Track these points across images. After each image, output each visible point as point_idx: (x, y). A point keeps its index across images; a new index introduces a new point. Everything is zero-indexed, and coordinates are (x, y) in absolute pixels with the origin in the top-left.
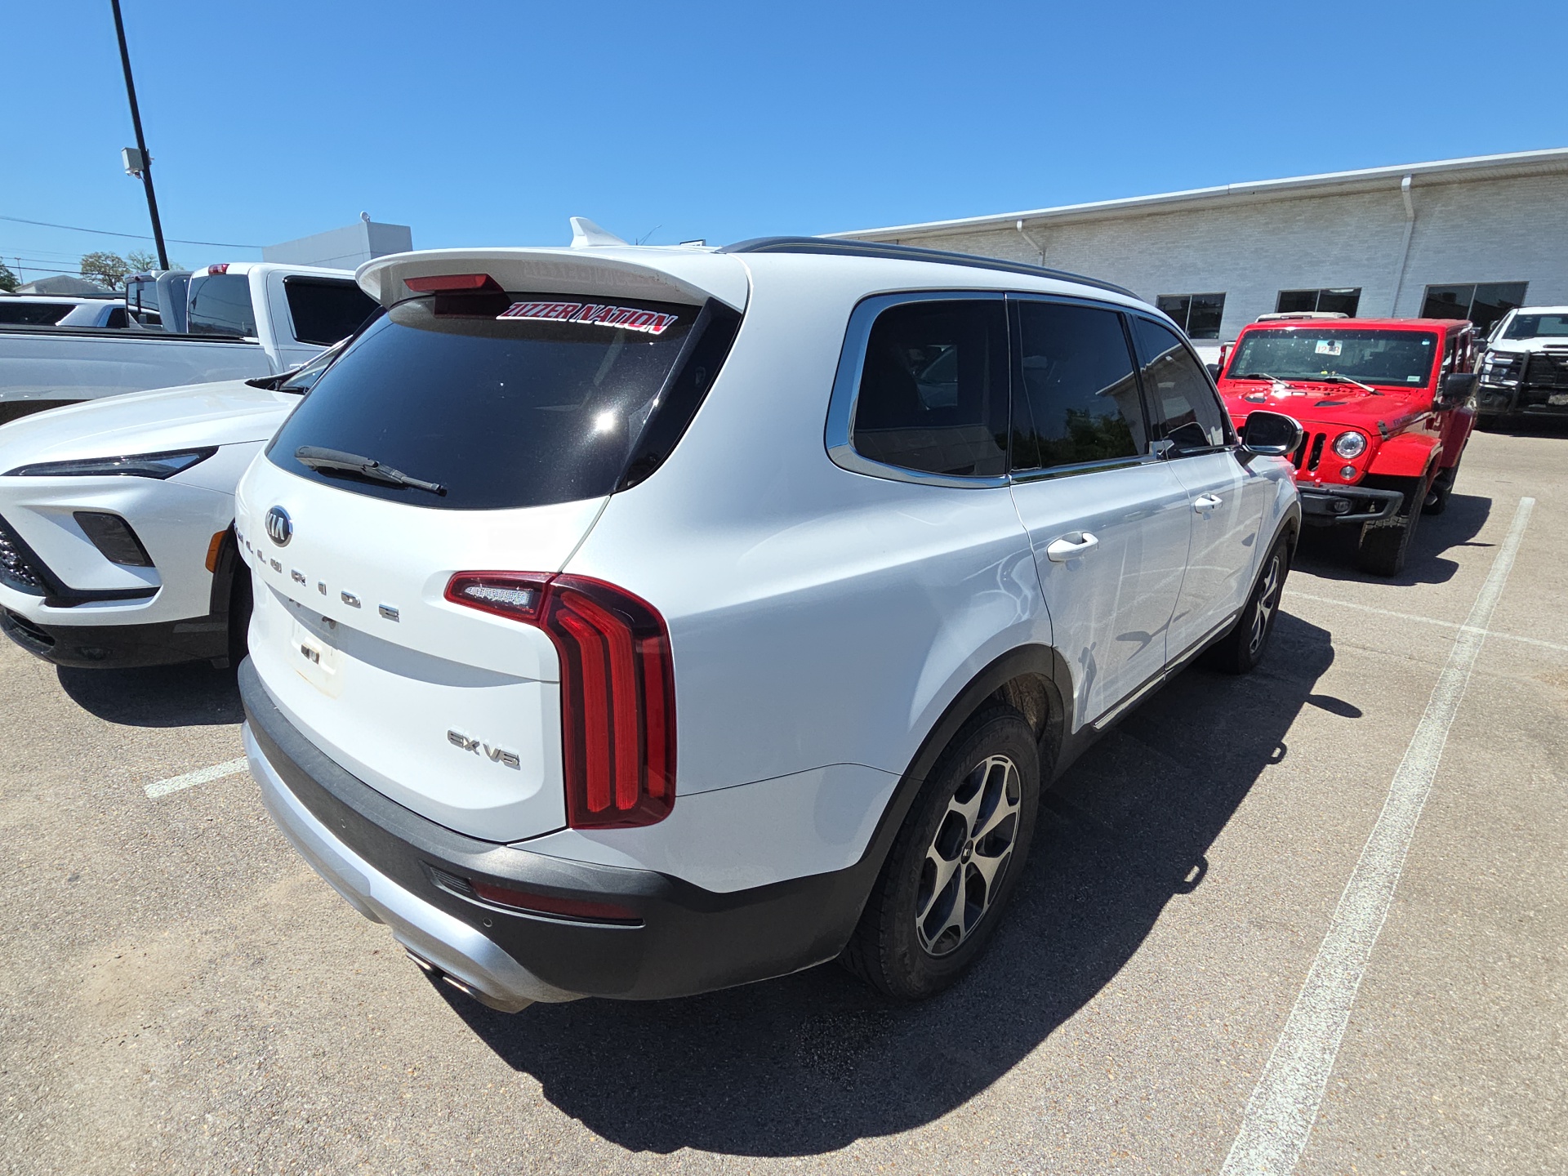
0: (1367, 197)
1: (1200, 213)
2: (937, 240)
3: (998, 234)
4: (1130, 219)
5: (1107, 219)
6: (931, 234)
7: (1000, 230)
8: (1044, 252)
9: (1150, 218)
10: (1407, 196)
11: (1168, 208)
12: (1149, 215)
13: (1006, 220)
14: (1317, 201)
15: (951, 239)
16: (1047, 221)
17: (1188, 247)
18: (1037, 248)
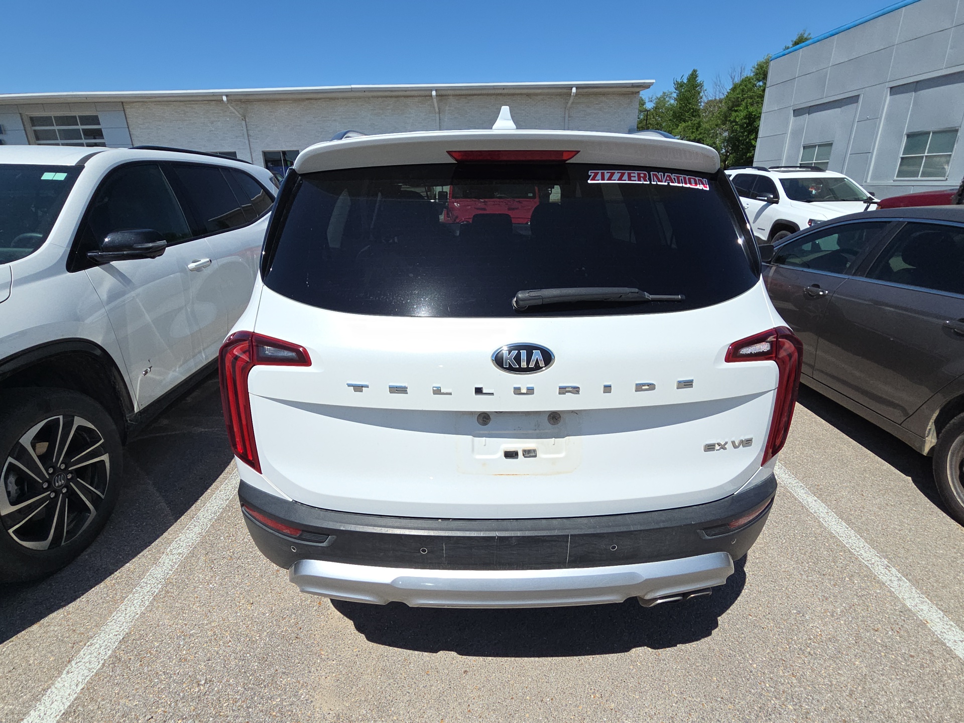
0: (417, 99)
1: (336, 100)
2: (158, 104)
3: (206, 104)
4: (296, 101)
5: (281, 100)
6: (154, 99)
7: (208, 101)
8: (245, 118)
9: (308, 101)
10: (435, 100)
11: (320, 96)
12: (308, 99)
13: (214, 94)
14: (394, 99)
15: (171, 104)
16: (242, 97)
17: (335, 120)
18: (240, 116)
